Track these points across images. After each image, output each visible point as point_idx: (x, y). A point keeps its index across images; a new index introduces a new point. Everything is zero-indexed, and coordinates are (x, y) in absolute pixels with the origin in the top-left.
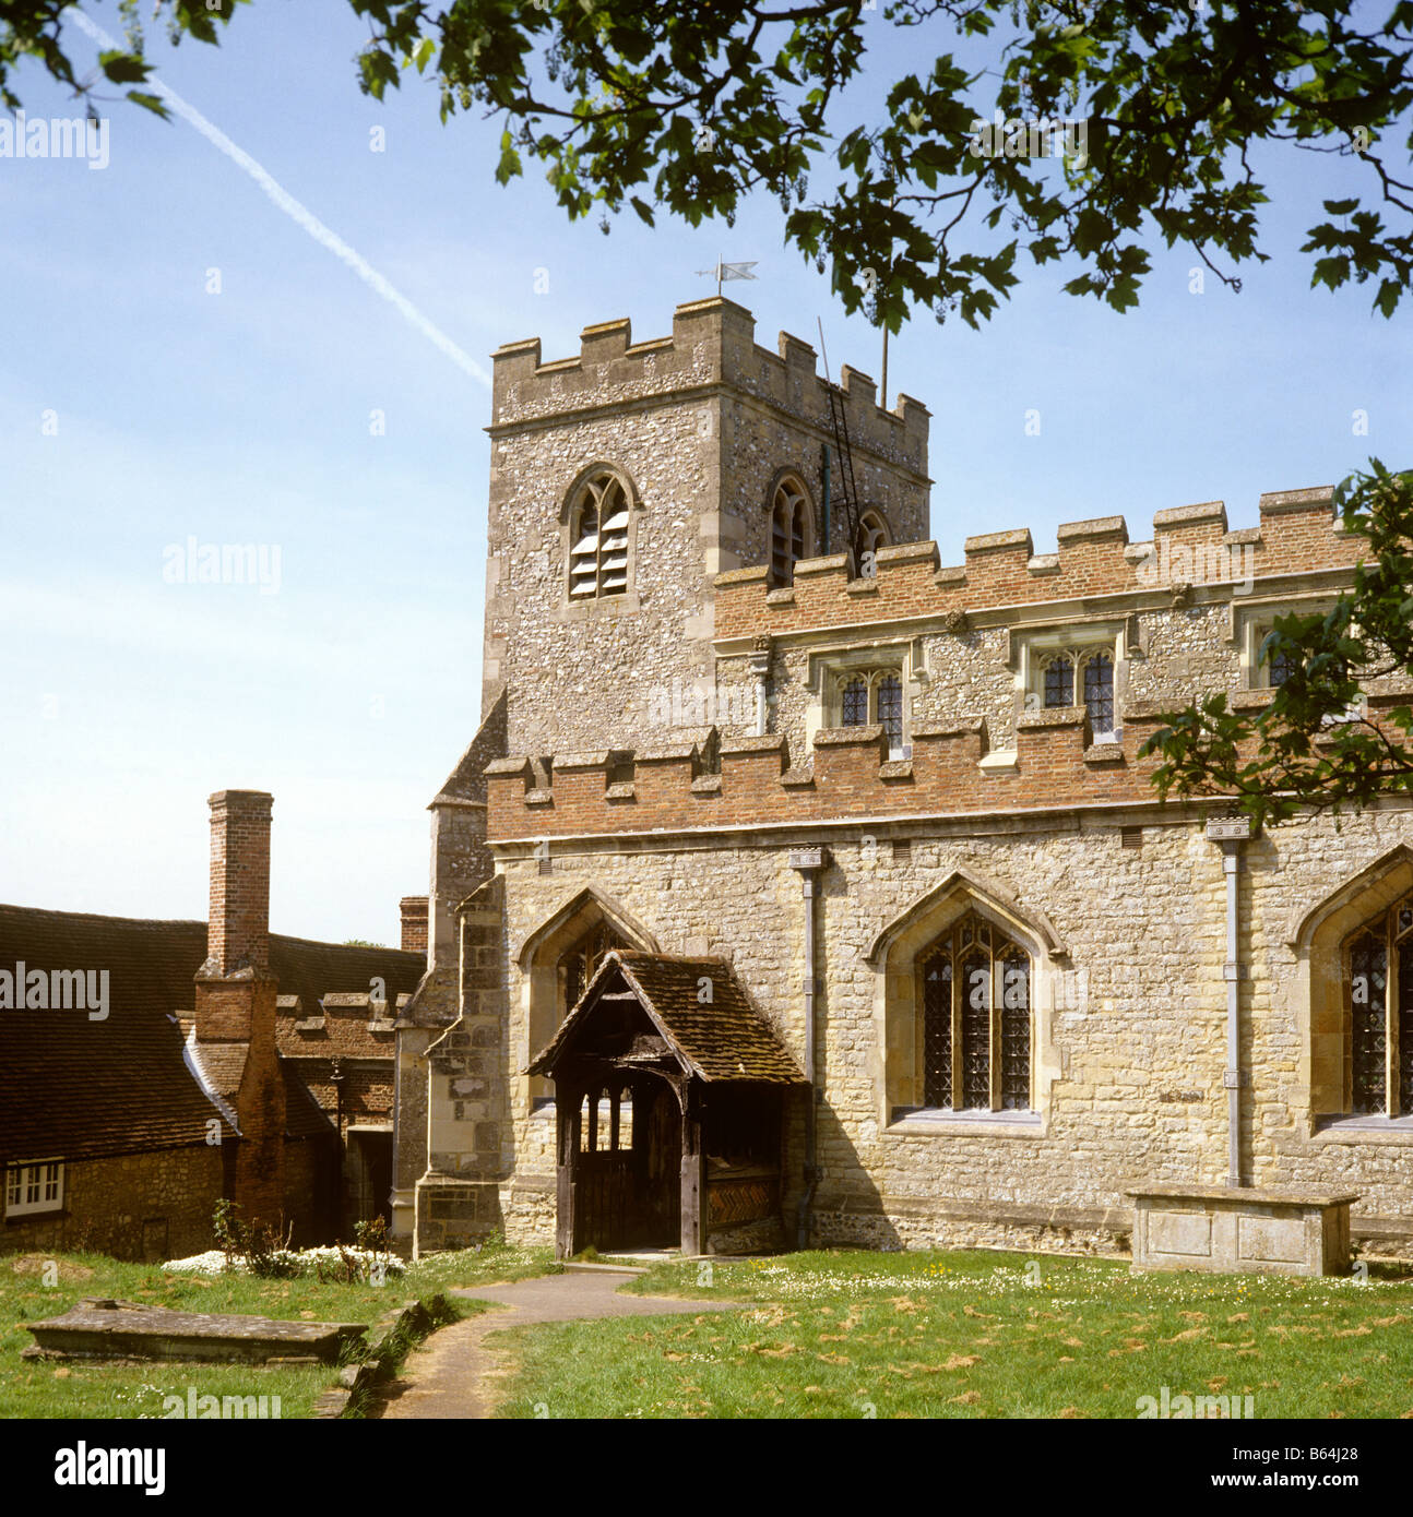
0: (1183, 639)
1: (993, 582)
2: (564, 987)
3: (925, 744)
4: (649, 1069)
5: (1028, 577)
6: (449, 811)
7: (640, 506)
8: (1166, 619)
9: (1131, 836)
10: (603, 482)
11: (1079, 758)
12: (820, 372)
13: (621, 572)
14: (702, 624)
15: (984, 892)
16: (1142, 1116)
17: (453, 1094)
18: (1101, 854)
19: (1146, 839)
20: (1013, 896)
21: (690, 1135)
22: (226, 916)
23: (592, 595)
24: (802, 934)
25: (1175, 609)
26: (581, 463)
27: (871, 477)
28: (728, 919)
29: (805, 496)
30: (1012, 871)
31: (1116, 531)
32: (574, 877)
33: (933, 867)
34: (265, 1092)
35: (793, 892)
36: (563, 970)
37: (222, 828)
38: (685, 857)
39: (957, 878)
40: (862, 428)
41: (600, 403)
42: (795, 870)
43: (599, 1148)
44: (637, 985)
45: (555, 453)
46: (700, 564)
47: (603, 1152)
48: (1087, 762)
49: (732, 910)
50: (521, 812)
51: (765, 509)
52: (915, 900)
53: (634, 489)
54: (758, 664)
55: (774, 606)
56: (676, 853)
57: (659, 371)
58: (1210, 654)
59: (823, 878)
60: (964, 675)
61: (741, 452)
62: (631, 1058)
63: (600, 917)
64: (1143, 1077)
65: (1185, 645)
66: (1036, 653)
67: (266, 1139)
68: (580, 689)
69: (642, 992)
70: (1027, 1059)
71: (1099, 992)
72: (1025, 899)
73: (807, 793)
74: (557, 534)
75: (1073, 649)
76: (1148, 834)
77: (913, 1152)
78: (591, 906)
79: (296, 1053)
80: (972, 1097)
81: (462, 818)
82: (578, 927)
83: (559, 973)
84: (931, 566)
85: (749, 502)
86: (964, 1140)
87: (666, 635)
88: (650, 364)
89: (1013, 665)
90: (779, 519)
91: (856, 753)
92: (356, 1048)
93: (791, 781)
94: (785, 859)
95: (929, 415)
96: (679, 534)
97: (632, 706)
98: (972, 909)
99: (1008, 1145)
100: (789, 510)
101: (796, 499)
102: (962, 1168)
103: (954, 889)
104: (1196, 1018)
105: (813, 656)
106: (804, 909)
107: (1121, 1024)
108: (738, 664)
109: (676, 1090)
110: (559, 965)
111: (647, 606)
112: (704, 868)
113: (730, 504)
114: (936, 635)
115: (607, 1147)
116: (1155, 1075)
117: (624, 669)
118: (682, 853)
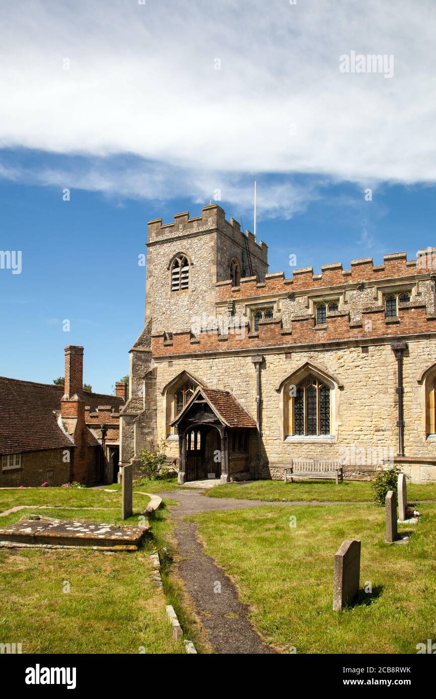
0: (361, 298)
1: (301, 283)
2: (176, 401)
3: (296, 323)
4: (210, 424)
5: (312, 281)
6: (135, 353)
7: (192, 264)
8: (355, 292)
9: (365, 350)
10: (181, 258)
11: (346, 326)
12: (241, 231)
13: (187, 283)
14: (212, 296)
15: (316, 368)
16: (369, 436)
17: (142, 433)
18: (355, 355)
19: (370, 350)
20: (326, 369)
21: (224, 445)
22: (70, 382)
23: (178, 290)
24: (254, 383)
25: (358, 289)
26: (174, 253)
27: (255, 262)
28: (231, 379)
29: (238, 264)
30: (325, 361)
31: (340, 267)
32: (179, 366)
33: (299, 360)
34: (82, 433)
35: (252, 370)
36: (176, 396)
37: (69, 357)
38: (217, 360)
39: (307, 364)
40: (252, 248)
41: (180, 235)
42: (253, 363)
43: (191, 449)
44: (207, 398)
45: (166, 250)
46: (211, 281)
47: (192, 450)
48: (350, 327)
49: (232, 376)
50: (162, 347)
51: (228, 266)
52: (293, 371)
53: (191, 260)
54: (229, 308)
55: (234, 291)
56: (213, 359)
57: (198, 226)
58: (369, 302)
59: (262, 365)
60: (293, 310)
61: (222, 249)
62: (204, 421)
63: (188, 379)
64: (370, 424)
65: (361, 299)
66: (315, 303)
67: (82, 447)
68: (174, 317)
69: (208, 399)
70: (329, 419)
71: (355, 398)
72: (330, 370)
73: (257, 339)
74: (167, 273)
75: (326, 301)
76: (370, 348)
77: (292, 449)
78: (185, 376)
79: (90, 422)
80: (311, 431)
81: (139, 354)
82: (181, 382)
83: (175, 396)
84: (282, 278)
85: (224, 263)
86: (310, 445)
87: (201, 301)
88: (195, 224)
89: (308, 307)
90: (231, 270)
91: (273, 326)
92: (107, 421)
93: (251, 336)
94: (249, 359)
95: (267, 247)
96: (204, 271)
97: (190, 321)
98: (311, 374)
99: (324, 446)
100: (234, 267)
101: (236, 265)
102: (309, 453)
103: (306, 367)
104: (387, 405)
105: (246, 305)
106: (255, 374)
107: (362, 407)
108: (223, 308)
109: (219, 430)
110: (175, 394)
111: (194, 293)
112: (223, 363)
113: (219, 264)
114: (284, 299)
115: (193, 449)
116: (373, 423)
117: (187, 311)
118: (215, 358)
